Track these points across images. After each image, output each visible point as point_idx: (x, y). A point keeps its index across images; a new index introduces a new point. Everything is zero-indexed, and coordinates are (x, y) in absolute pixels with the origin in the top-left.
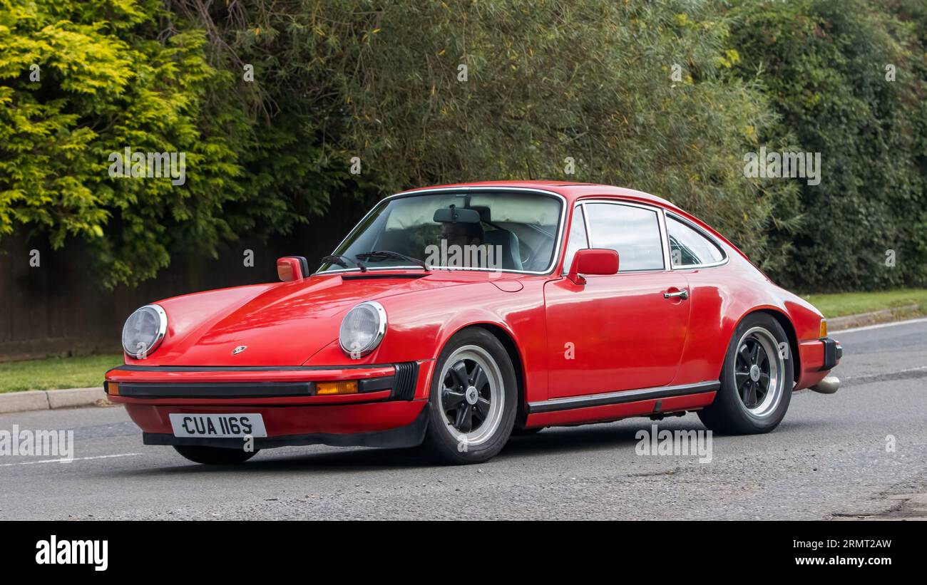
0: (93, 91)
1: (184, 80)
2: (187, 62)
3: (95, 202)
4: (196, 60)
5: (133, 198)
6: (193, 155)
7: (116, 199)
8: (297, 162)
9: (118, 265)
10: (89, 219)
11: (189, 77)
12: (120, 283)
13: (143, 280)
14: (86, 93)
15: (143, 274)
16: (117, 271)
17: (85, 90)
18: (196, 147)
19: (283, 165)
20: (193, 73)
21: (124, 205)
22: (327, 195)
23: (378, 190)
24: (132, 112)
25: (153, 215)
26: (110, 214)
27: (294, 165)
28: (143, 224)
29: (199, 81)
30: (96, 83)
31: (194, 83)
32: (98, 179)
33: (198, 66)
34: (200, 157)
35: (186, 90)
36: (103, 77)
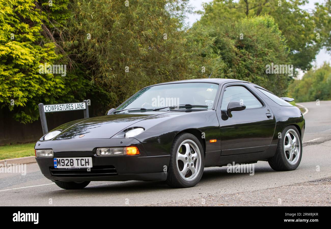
0: (23, 64)
1: (49, 58)
2: (50, 53)
3: (23, 96)
4: (52, 52)
5: (34, 95)
6: (52, 82)
7: (29, 95)
8: (78, 84)
9: (28, 116)
10: (21, 101)
11: (50, 58)
12: (28, 122)
13: (34, 121)
14: (20, 64)
15: (34, 119)
16: (27, 119)
17: (20, 63)
18: (52, 80)
19: (73, 85)
20: (52, 56)
21: (32, 97)
22: (85, 94)
23: (99, 92)
24: (34, 69)
25: (38, 100)
26: (28, 99)
27: (77, 85)
28: (35, 103)
29: (54, 59)
30: (24, 61)
31: (52, 60)
32: (24, 89)
33: (53, 54)
34: (54, 83)
35: (50, 61)
36: (26, 59)
